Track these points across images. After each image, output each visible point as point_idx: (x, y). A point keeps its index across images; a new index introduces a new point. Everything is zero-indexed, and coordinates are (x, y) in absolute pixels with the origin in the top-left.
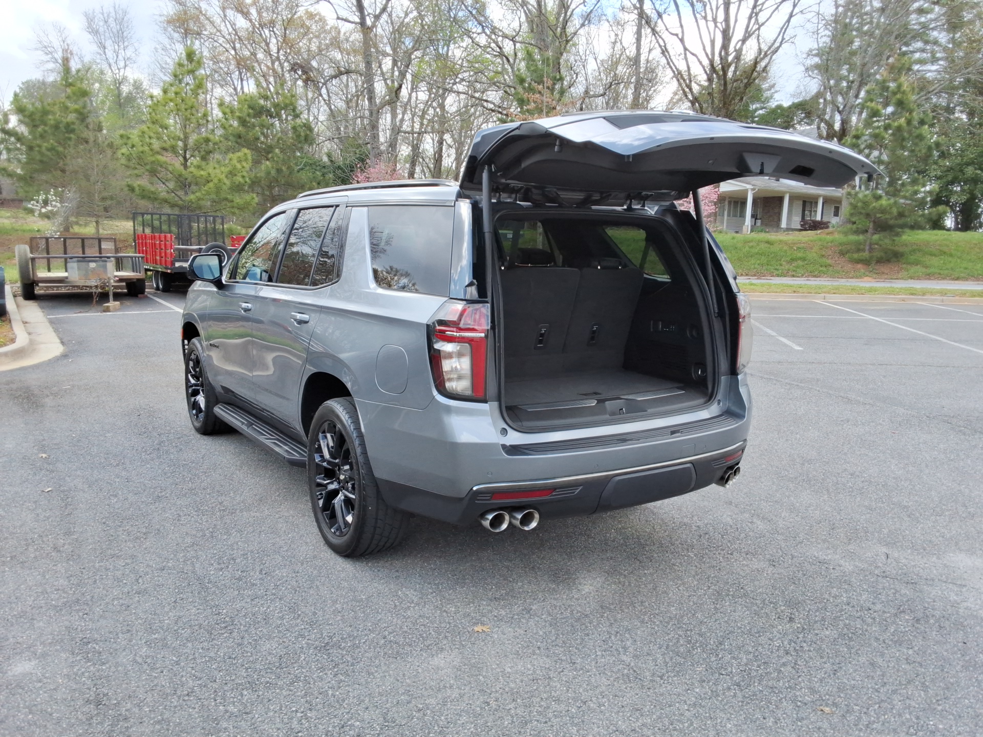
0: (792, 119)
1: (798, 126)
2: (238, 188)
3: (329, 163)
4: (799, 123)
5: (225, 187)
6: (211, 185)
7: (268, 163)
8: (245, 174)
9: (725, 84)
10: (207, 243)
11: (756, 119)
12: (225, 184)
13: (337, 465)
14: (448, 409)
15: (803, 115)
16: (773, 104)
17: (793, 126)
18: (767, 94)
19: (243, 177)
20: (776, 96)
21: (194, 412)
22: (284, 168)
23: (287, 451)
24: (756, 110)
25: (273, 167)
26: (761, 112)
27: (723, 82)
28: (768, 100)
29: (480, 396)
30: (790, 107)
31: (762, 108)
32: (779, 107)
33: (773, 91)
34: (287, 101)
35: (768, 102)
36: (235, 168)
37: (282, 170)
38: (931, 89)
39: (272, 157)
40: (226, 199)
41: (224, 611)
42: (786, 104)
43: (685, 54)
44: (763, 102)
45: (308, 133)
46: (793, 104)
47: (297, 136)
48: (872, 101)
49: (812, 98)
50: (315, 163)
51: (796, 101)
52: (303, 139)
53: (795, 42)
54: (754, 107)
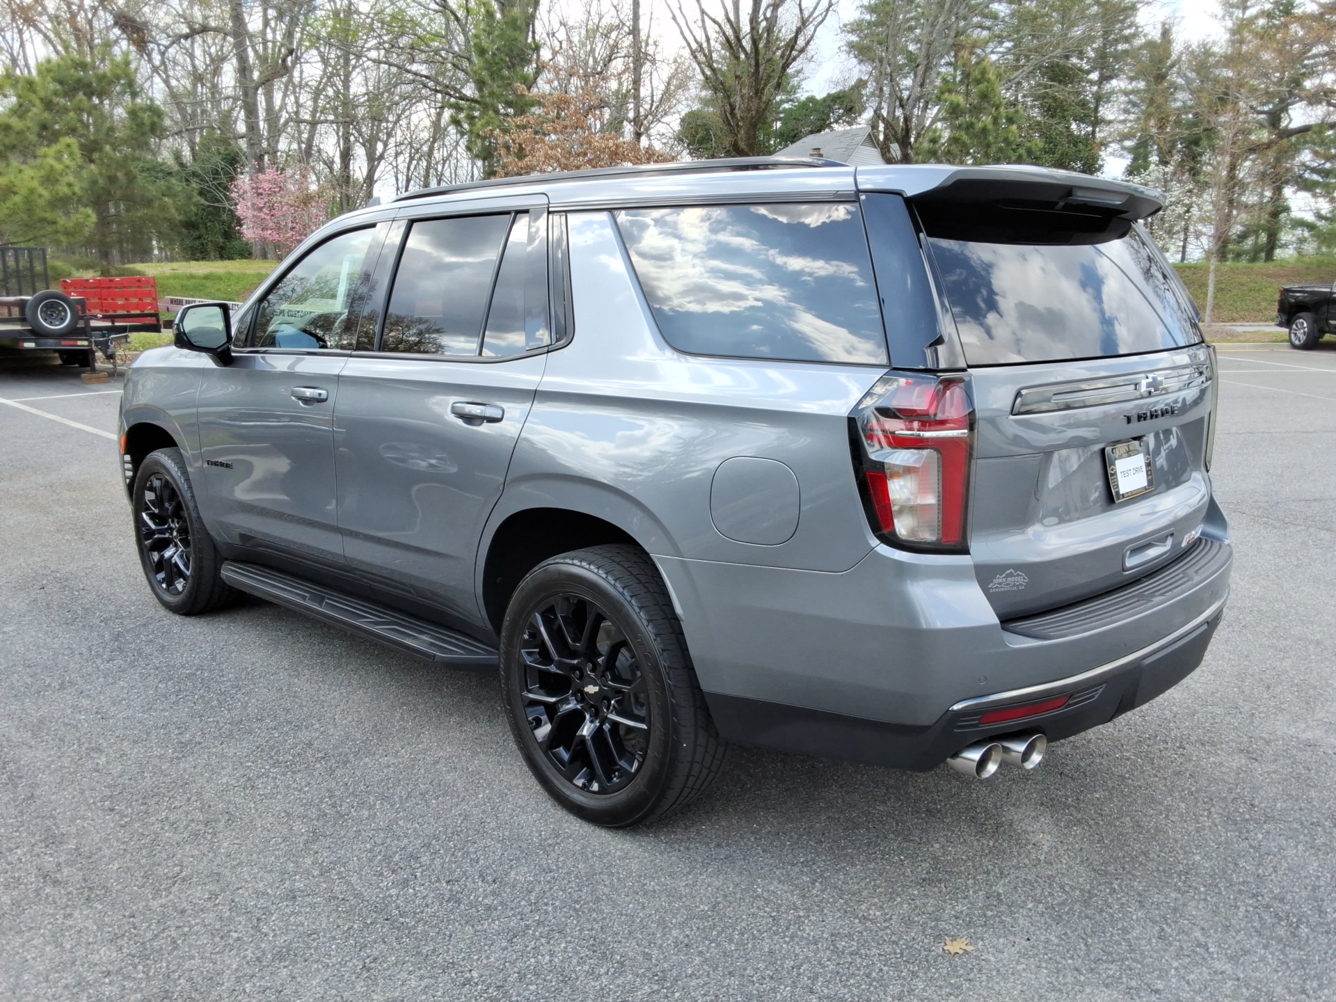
0: (829, 117)
1: (834, 125)
2: (60, 203)
3: (176, 168)
4: (836, 121)
5: (41, 202)
6: (17, 199)
7: (92, 166)
8: (71, 179)
9: (757, 65)
10: (34, 292)
11: (782, 115)
12: (40, 196)
13: (574, 668)
14: (902, 570)
15: (841, 111)
16: (802, 96)
17: (829, 126)
18: (795, 81)
19: (70, 185)
20: (804, 85)
21: (161, 576)
22: (120, 175)
23: (432, 644)
24: (782, 102)
25: (101, 174)
26: (786, 106)
27: (753, 63)
28: (794, 90)
29: (953, 541)
30: (824, 100)
31: (787, 101)
32: (811, 99)
33: (801, 76)
34: (119, 72)
35: (795, 93)
36: (52, 168)
37: (116, 177)
38: (1012, 77)
39: (101, 159)
40: (43, 220)
41: (475, 974)
42: (820, 95)
43: (703, 21)
44: (789, 93)
45: (156, 119)
46: (829, 95)
47: (137, 125)
48: (950, 91)
49: (852, 88)
50: (154, 168)
51: (833, 91)
52: (147, 128)
53: (838, 10)
54: (778, 98)
